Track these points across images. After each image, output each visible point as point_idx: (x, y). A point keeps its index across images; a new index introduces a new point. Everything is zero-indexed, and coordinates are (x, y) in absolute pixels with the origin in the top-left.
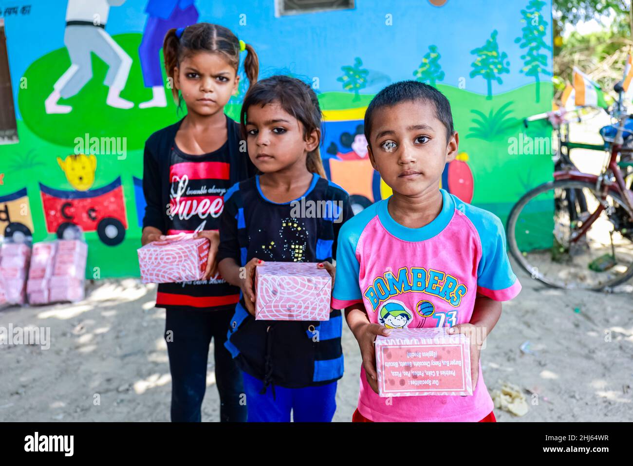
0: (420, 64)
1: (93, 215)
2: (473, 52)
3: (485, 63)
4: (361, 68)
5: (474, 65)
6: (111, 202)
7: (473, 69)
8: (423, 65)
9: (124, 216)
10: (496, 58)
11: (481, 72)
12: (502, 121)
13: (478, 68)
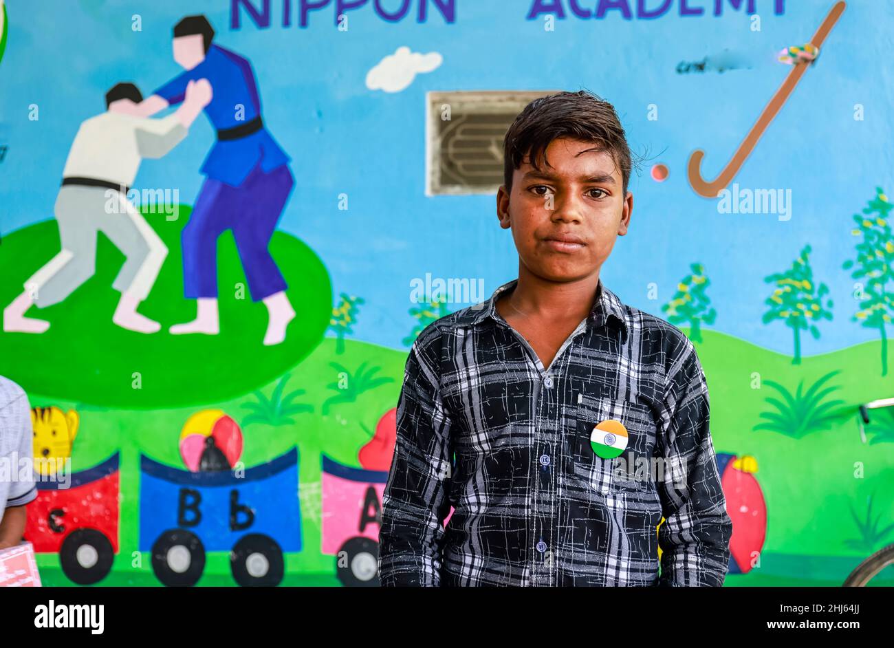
0: (674, 293)
1: (59, 521)
2: (768, 280)
3: (789, 299)
5: (770, 301)
6: (94, 500)
7: (768, 308)
8: (680, 295)
9: (114, 529)
10: (810, 292)
11: (782, 314)
12: (819, 404)
13: (778, 308)
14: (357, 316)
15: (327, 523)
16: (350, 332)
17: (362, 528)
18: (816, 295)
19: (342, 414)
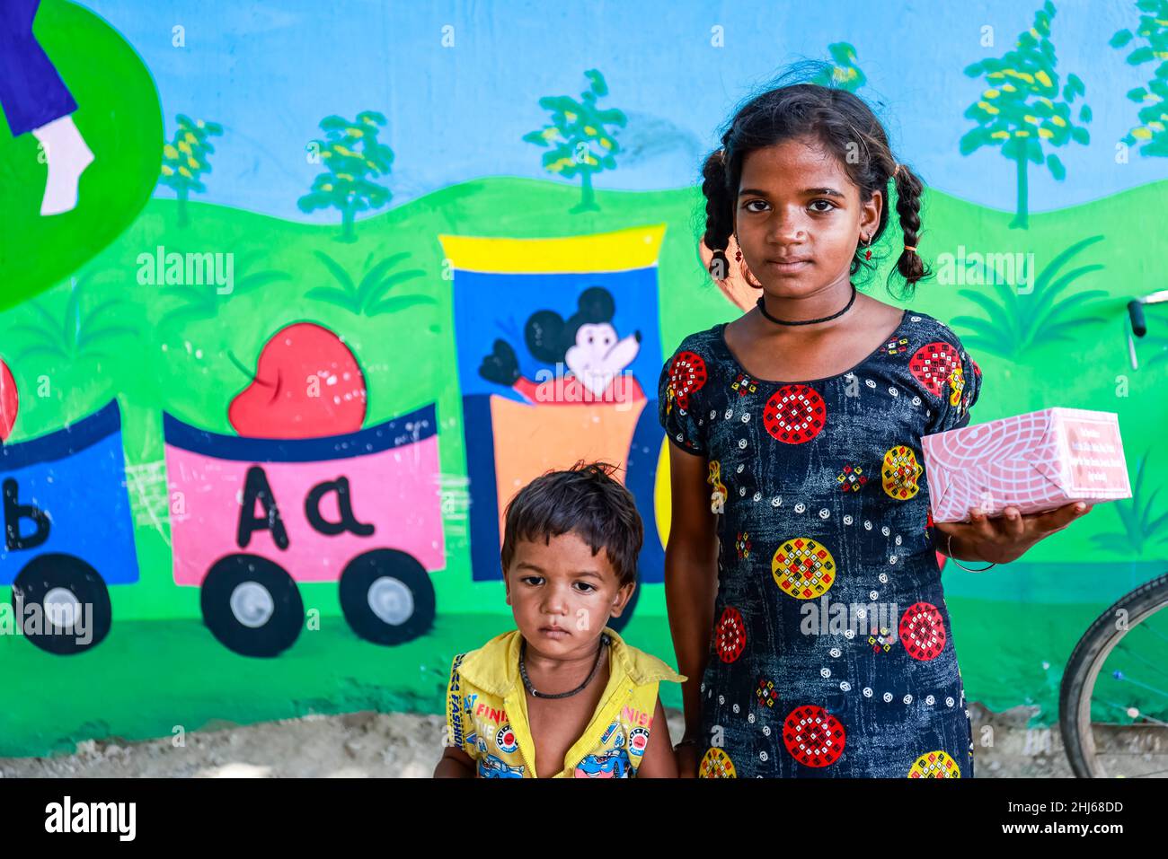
2: (973, 71)
3: (1011, 106)
4: (602, 105)
5: (974, 112)
7: (974, 124)
10: (1049, 93)
11: (994, 136)
12: (1059, 298)
13: (988, 125)
14: (209, 158)
15: (179, 531)
16: (199, 188)
17: (243, 539)
18: (1060, 99)
19: (195, 341)
